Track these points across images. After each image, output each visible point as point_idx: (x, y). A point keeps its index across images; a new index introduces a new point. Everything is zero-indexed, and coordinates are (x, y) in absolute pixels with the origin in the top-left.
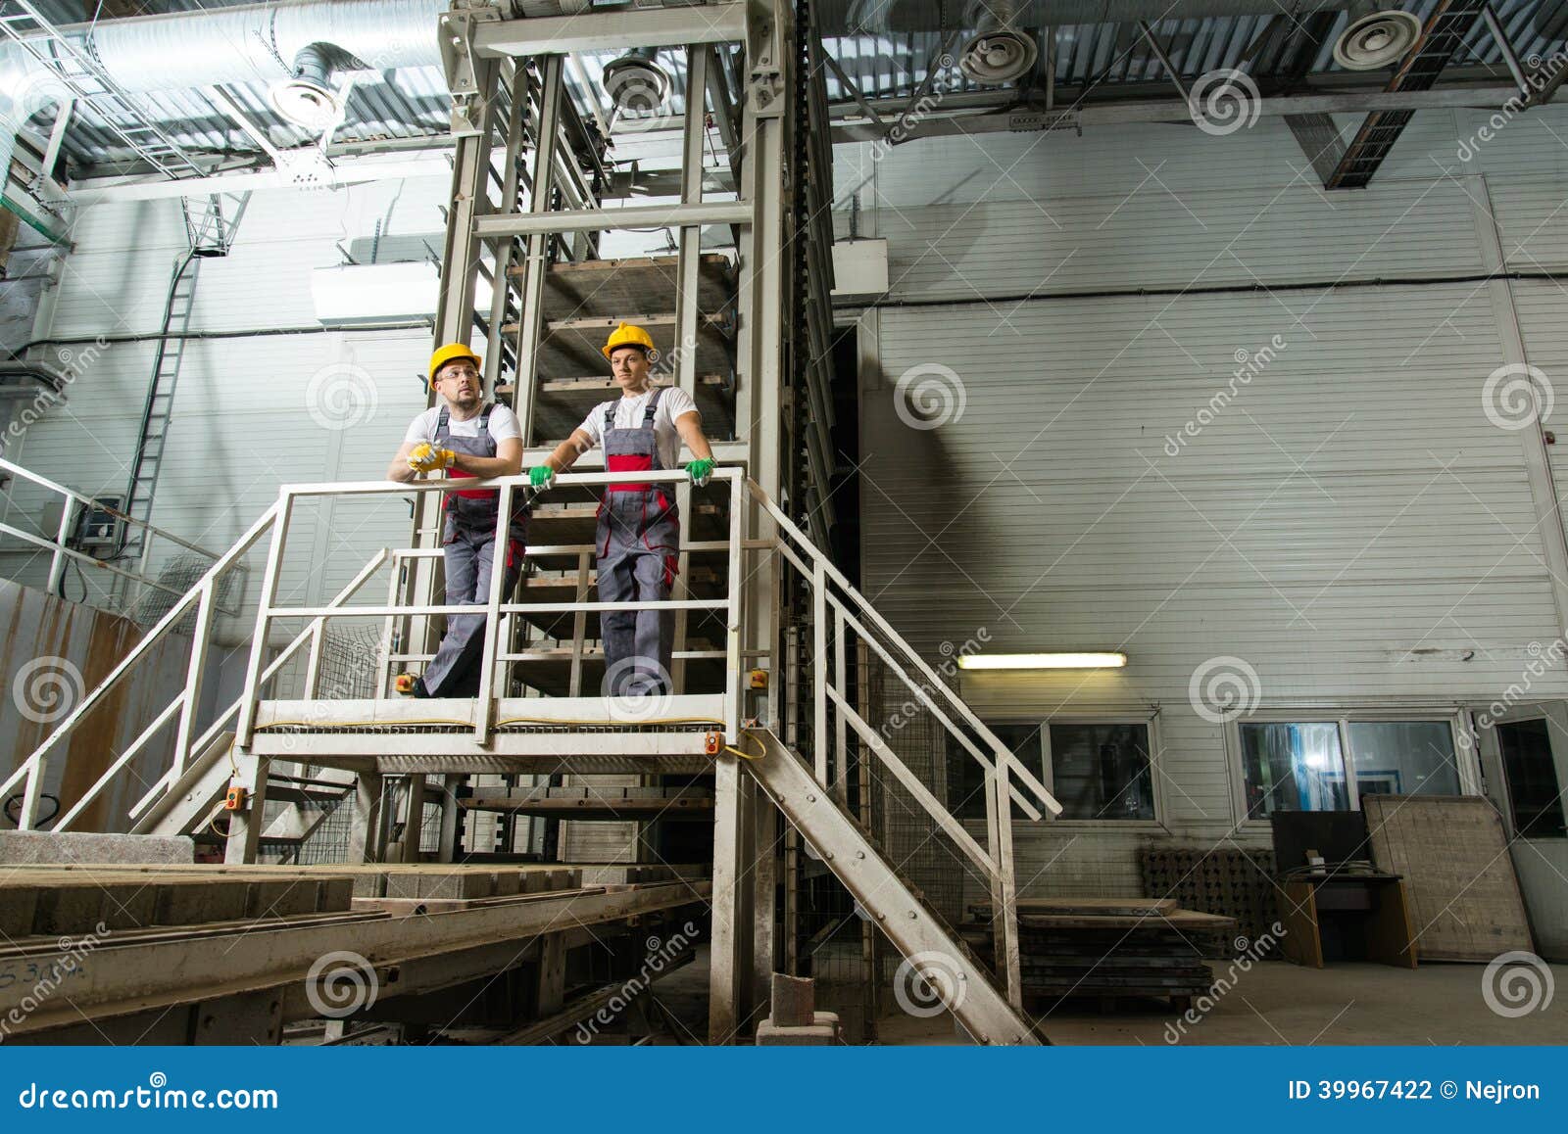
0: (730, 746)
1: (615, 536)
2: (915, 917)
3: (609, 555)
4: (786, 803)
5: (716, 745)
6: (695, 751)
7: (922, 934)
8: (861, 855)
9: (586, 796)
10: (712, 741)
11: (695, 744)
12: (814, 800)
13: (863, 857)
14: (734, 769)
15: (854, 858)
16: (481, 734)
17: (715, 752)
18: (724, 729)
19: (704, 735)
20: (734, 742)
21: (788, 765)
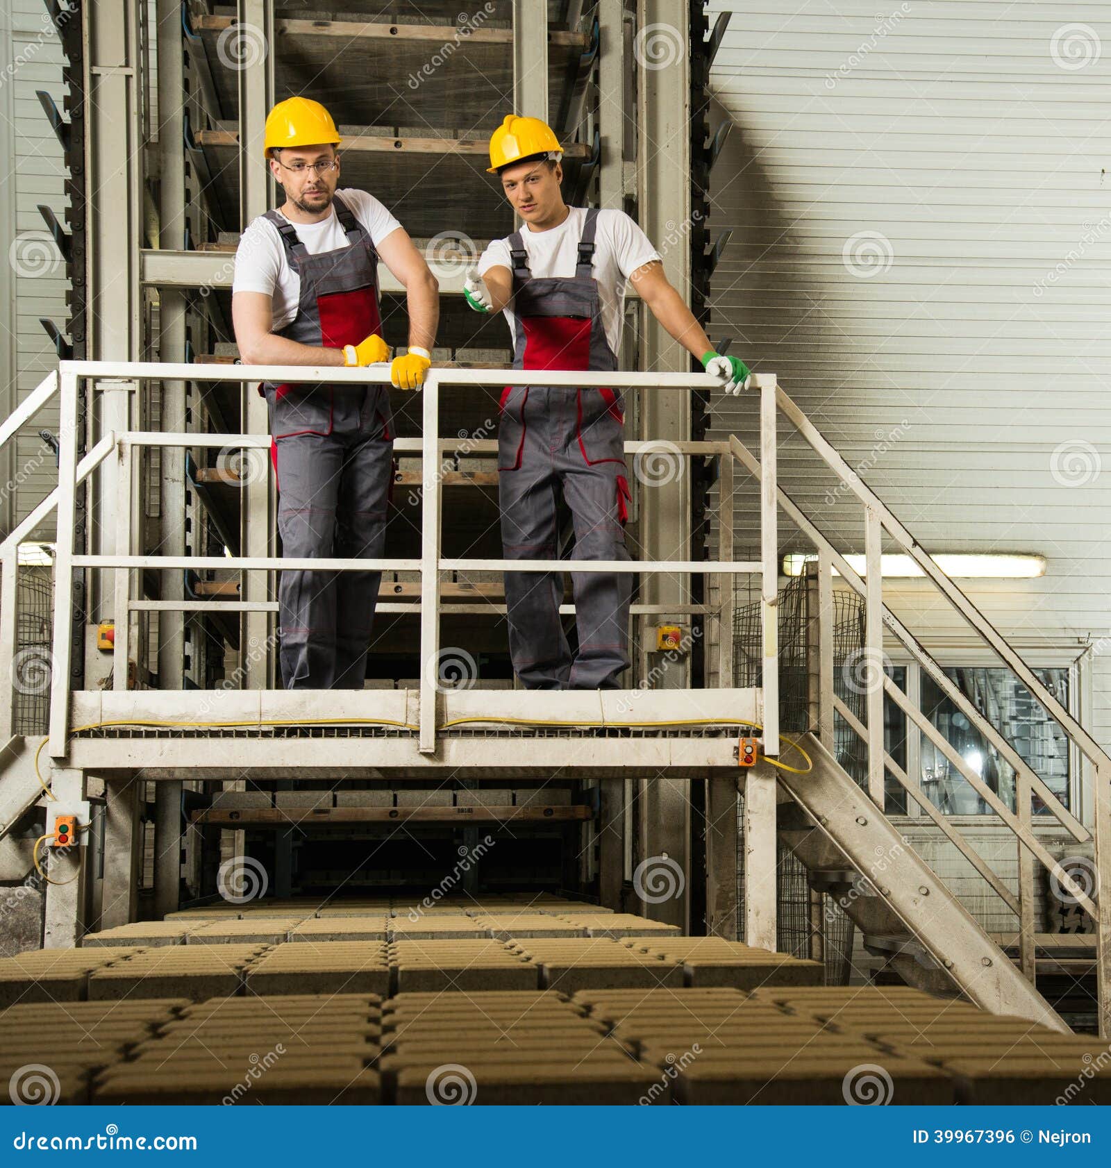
0: (769, 756)
1: (531, 438)
2: (990, 964)
3: (523, 467)
4: (830, 826)
5: (754, 756)
6: (720, 762)
7: (998, 984)
8: (924, 891)
9: (395, 804)
10: (749, 750)
11: (721, 753)
12: (865, 824)
13: (927, 894)
14: (771, 786)
15: (915, 895)
16: (427, 740)
17: (753, 764)
18: (759, 733)
19: (735, 741)
20: (776, 751)
21: (833, 779)
